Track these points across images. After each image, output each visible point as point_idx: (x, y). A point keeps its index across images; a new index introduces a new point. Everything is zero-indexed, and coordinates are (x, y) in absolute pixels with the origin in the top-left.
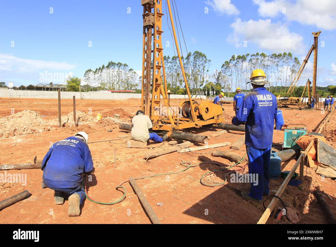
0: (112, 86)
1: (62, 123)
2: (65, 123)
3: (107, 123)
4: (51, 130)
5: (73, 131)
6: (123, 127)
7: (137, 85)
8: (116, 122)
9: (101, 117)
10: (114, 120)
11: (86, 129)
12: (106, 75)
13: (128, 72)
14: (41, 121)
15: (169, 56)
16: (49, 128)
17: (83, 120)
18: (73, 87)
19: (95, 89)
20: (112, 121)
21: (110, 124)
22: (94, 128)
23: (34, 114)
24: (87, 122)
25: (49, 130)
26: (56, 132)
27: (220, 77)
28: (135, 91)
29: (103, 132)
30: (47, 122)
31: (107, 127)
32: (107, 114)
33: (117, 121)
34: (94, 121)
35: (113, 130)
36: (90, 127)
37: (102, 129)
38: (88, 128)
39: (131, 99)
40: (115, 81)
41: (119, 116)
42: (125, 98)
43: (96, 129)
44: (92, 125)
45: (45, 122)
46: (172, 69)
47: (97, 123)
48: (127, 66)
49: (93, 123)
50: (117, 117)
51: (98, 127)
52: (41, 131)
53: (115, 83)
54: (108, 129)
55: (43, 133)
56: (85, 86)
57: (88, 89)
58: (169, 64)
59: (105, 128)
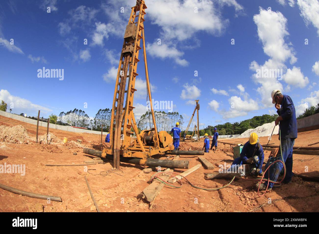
0: (74, 124)
1: (39, 141)
2: (41, 141)
3: (72, 146)
4: (29, 144)
5: (44, 148)
6: (87, 151)
7: (88, 125)
8: (78, 146)
9: (67, 140)
10: (77, 144)
11: (54, 148)
12: (71, 116)
13: (84, 116)
14: (27, 136)
15: (109, 109)
16: (28, 141)
17: (54, 141)
18: (52, 121)
19: (64, 125)
20: (76, 145)
21: (74, 147)
22: (61, 149)
23: (23, 128)
24: (57, 143)
25: (27, 144)
26: (31, 146)
27: (140, 124)
28: (87, 129)
29: (69, 154)
30: (30, 137)
31: (72, 149)
32: (71, 139)
33: (80, 145)
34: (62, 144)
35: (78, 153)
36: (57, 148)
37: (67, 151)
38: (56, 148)
39: (85, 133)
40: (76, 121)
41: (81, 142)
42: (81, 132)
43: (63, 151)
44: (59, 146)
45: (28, 137)
46: (110, 117)
47: (63, 145)
48: (85, 112)
49: (60, 144)
50: (79, 142)
51: (65, 149)
52: (21, 142)
53: (76, 122)
54: (73, 151)
55: (22, 145)
56: (59, 122)
57: (60, 123)
58: (109, 114)
59: (70, 150)
